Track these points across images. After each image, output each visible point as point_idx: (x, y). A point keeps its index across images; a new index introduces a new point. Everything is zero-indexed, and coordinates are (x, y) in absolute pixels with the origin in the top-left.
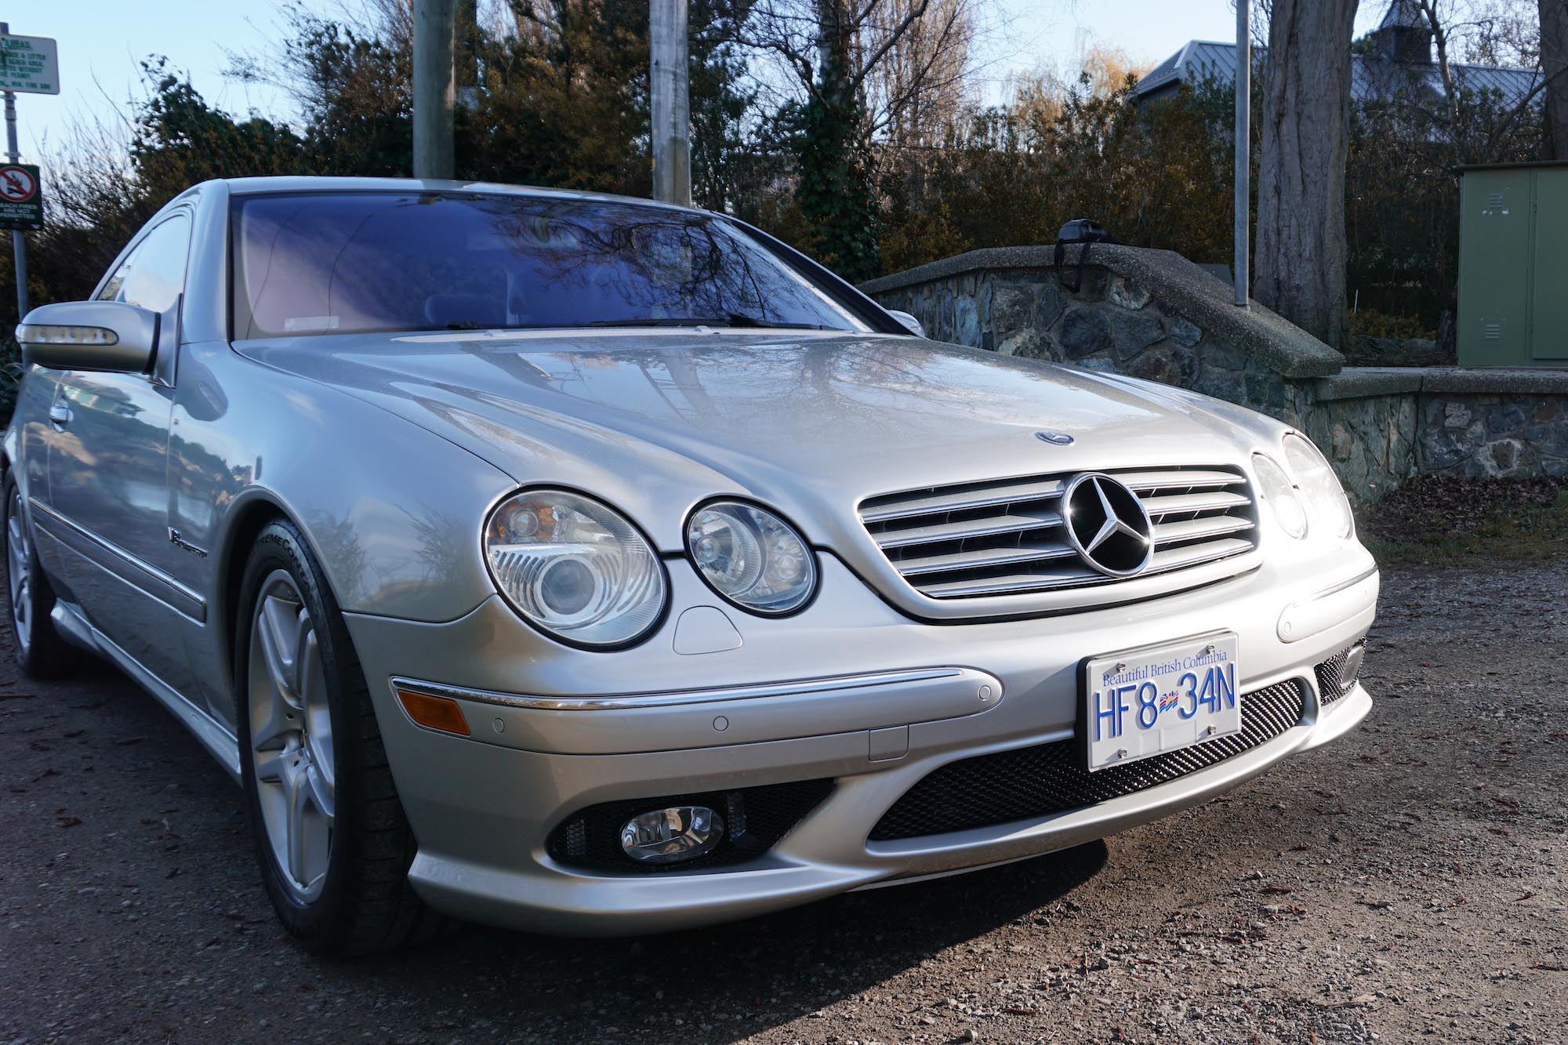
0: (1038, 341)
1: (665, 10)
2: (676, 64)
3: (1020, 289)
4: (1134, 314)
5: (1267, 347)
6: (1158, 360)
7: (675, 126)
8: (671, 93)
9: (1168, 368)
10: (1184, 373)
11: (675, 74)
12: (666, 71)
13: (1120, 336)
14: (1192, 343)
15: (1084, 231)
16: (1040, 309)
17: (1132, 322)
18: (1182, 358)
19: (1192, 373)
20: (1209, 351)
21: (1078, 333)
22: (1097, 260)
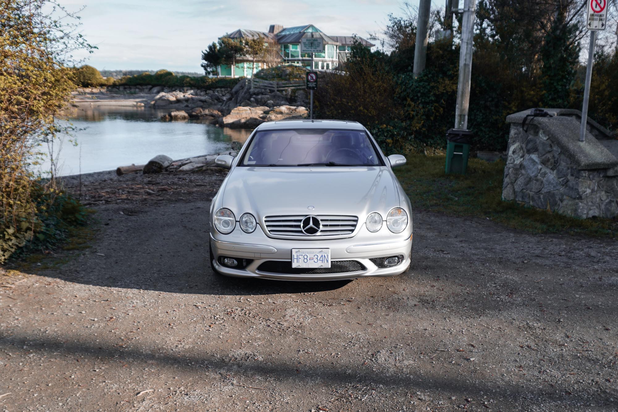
0: (520, 147)
1: (466, 22)
2: (468, 40)
3: (517, 129)
4: (545, 142)
5: (575, 158)
6: (549, 158)
7: (466, 60)
8: (465, 49)
9: (551, 161)
10: (555, 163)
11: (467, 43)
12: (465, 42)
13: (540, 148)
14: (558, 153)
15: (536, 112)
16: (522, 137)
17: (544, 144)
18: (555, 158)
19: (557, 163)
20: (562, 157)
21: (530, 146)
22: (535, 123)
